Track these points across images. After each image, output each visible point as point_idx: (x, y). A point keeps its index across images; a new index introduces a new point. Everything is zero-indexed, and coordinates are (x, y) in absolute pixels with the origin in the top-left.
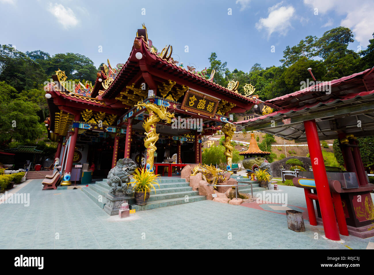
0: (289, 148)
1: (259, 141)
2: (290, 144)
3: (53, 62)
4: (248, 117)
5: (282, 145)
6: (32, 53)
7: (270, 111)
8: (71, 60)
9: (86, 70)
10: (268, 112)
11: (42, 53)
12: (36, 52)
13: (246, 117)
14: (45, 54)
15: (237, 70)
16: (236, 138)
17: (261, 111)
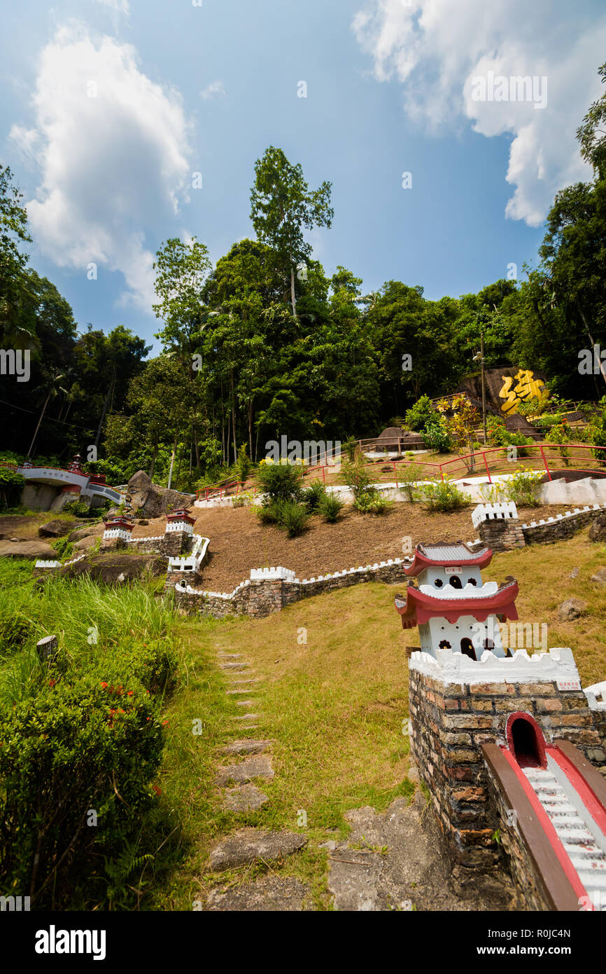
7: (535, 396)
10: (526, 403)
17: (496, 399)
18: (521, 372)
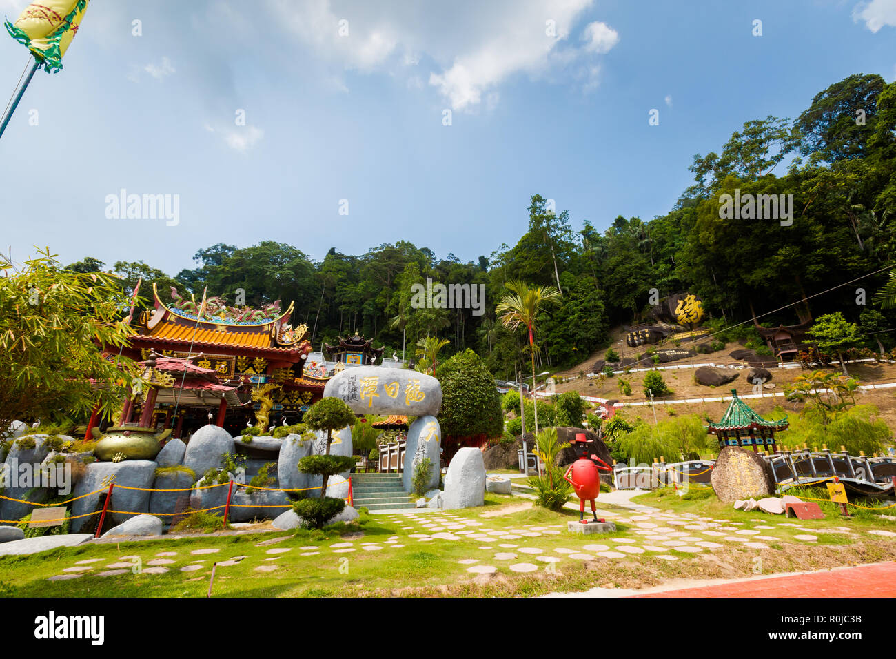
0: (699, 407)
1: (632, 392)
2: (710, 395)
3: (231, 267)
4: (634, 333)
5: (683, 401)
6: (209, 250)
7: (696, 312)
8: (261, 258)
9: (288, 271)
10: (690, 316)
11: (224, 247)
12: (215, 247)
13: (629, 334)
14: (230, 249)
15: (622, 218)
16: (589, 389)
17: (673, 315)
18: (689, 296)
